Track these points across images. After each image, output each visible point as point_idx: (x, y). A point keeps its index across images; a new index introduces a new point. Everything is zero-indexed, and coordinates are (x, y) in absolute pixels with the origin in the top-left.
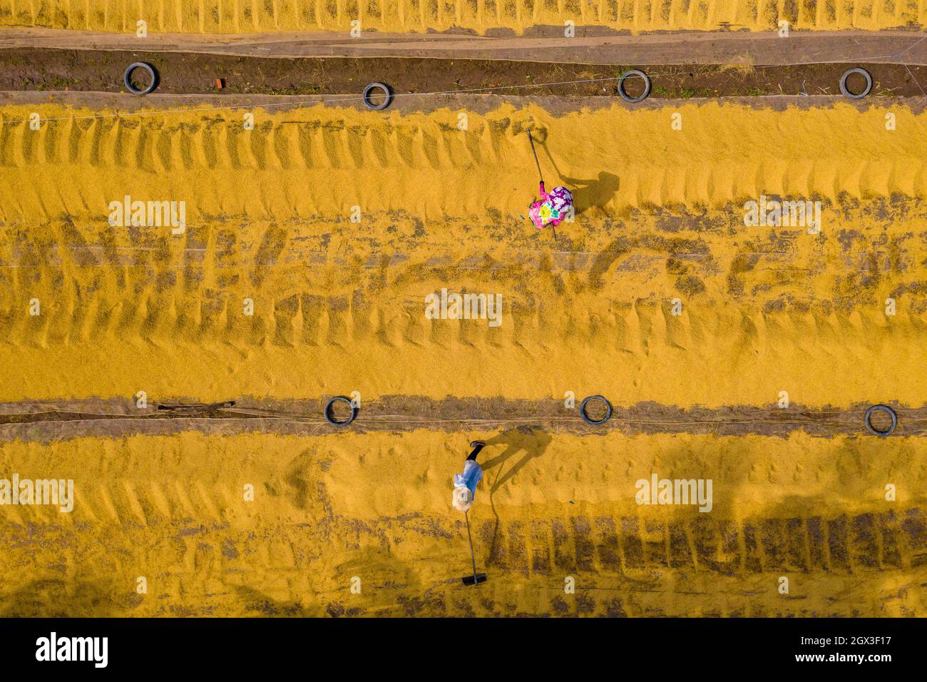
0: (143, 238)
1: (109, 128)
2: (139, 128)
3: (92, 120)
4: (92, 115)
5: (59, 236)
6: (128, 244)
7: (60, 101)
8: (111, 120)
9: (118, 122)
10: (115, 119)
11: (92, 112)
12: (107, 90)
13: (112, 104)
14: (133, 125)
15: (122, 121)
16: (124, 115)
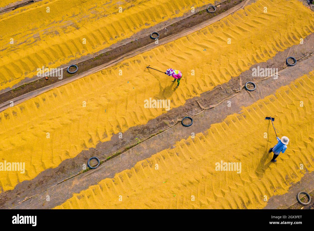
0: (54, 33)
1: (76, 53)
2: (67, 57)
3: (83, 53)
4: (83, 54)
5: (78, 24)
6: (58, 30)
7: (95, 54)
8: (77, 56)
9: (74, 56)
10: (76, 56)
11: (83, 55)
12: (82, 62)
13: (79, 60)
14: (69, 57)
15: (73, 57)
16: (73, 58)
